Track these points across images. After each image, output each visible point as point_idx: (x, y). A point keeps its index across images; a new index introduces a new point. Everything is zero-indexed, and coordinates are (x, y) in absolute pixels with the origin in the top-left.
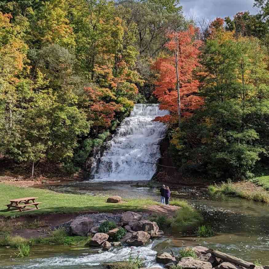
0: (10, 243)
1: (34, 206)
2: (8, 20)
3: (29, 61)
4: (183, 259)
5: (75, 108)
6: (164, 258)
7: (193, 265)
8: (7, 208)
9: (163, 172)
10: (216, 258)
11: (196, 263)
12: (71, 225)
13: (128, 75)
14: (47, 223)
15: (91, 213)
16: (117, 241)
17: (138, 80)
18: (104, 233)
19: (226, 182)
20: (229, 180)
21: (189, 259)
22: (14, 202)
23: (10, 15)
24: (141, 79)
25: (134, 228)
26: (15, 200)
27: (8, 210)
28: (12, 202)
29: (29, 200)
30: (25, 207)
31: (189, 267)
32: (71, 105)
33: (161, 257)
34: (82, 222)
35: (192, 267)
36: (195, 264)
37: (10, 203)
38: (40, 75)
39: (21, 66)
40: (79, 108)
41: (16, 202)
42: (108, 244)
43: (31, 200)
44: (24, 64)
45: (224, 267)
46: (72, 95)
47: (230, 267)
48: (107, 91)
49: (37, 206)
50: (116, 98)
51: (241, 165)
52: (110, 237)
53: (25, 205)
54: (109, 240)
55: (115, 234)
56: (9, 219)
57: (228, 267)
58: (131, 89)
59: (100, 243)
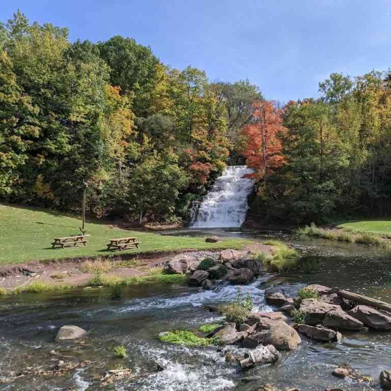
0: (103, 282)
1: (135, 245)
2: (118, 92)
3: (136, 127)
4: (305, 301)
5: (176, 166)
6: (276, 298)
7: (322, 310)
8: (107, 247)
9: (252, 221)
10: (344, 299)
11: (324, 307)
12: (170, 263)
13: (221, 141)
14: (146, 262)
15: (191, 251)
16: (218, 278)
17: (229, 145)
18: (205, 270)
19: (310, 225)
20: (313, 224)
21: (312, 301)
22: (113, 241)
23: (119, 88)
24: (232, 144)
25: (235, 265)
26: (115, 240)
27: (108, 250)
28: (112, 242)
29: (129, 240)
30: (126, 246)
31: (316, 312)
32: (173, 163)
33: (272, 297)
34: (181, 260)
35: (320, 312)
36: (323, 309)
37: (109, 243)
38: (146, 139)
39: (129, 131)
40: (179, 166)
41: (116, 242)
42: (209, 283)
43: (131, 239)
44: (132, 130)
45: (364, 312)
46: (173, 155)
47: (373, 312)
48: (203, 153)
49: (138, 246)
50: (210, 159)
51: (320, 212)
52: (210, 275)
53: (125, 244)
54: (209, 278)
55: (216, 271)
56: (107, 258)
57: (369, 312)
58: (223, 152)
59: (200, 281)
